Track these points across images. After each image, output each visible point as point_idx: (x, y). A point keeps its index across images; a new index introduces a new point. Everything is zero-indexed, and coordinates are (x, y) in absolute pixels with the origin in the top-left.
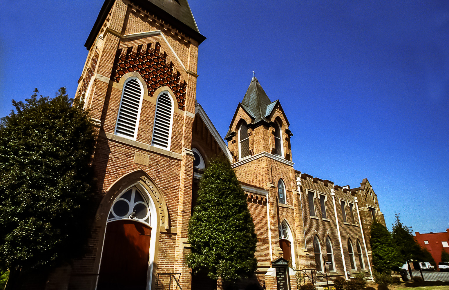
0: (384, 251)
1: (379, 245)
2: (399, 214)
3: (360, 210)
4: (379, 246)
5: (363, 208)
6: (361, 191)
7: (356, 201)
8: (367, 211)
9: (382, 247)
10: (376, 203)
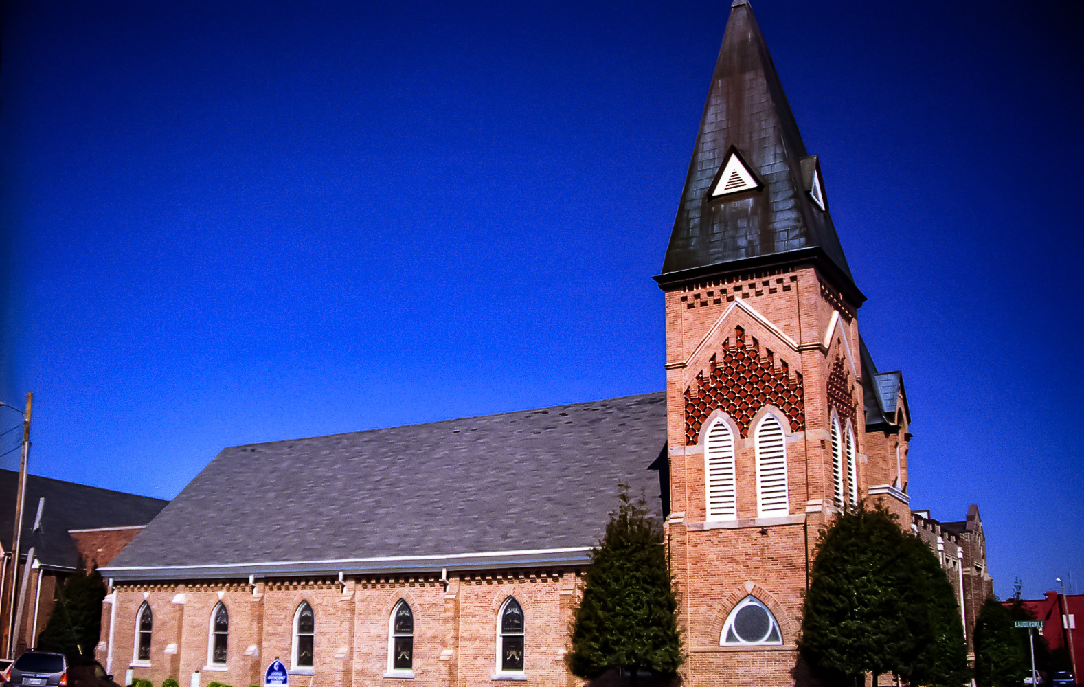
0: (1003, 653)
1: (995, 642)
2: (1021, 581)
3: (964, 573)
4: (995, 644)
5: (969, 569)
6: (968, 534)
7: (960, 555)
8: (975, 576)
9: (999, 647)
10: (983, 558)
